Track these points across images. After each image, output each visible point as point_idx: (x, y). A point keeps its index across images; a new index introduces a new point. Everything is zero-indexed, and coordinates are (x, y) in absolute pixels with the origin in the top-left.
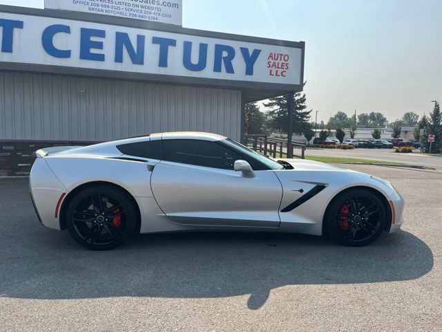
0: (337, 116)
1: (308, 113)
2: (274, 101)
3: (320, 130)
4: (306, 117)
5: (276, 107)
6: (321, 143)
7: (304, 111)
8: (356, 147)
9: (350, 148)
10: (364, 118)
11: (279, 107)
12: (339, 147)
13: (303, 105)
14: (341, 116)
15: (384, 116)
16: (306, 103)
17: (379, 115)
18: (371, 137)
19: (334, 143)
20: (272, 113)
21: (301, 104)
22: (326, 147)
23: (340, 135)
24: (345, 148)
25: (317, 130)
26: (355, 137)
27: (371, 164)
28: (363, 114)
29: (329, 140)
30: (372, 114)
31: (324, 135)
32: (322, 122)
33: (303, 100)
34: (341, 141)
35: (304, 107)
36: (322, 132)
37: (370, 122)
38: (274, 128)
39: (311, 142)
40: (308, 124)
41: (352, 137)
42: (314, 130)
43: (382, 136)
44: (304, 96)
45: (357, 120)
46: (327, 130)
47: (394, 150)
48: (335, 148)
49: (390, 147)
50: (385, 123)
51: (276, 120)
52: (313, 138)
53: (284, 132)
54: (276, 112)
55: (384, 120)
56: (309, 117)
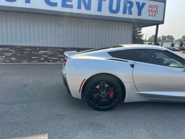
0: (152, 37)
1: (142, 35)
3: (148, 43)
4: (141, 37)
7: (140, 34)
13: (141, 31)
15: (174, 37)
17: (171, 36)
18: (170, 46)
21: (140, 31)
25: (146, 43)
28: (164, 36)
30: (168, 36)
32: (146, 39)
33: (140, 29)
35: (141, 32)
37: (167, 39)
40: (143, 40)
43: (175, 46)
45: (161, 39)
46: (151, 43)
47: (182, 52)
49: (179, 51)
50: (173, 40)
56: (143, 37)
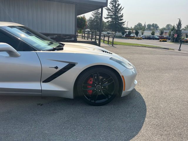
0: (138, 25)
1: (124, 22)
2: (109, 16)
3: (128, 31)
4: (123, 24)
5: (110, 19)
6: (128, 36)
7: (122, 21)
8: (144, 39)
9: (141, 39)
10: (149, 26)
11: (111, 19)
12: (136, 39)
13: (122, 18)
14: (140, 25)
15: (158, 25)
16: (123, 18)
17: (156, 25)
18: (151, 34)
19: (134, 37)
20: (108, 22)
21: (121, 18)
22: (130, 39)
23: (137, 33)
24: (138, 39)
25: (127, 31)
26: (144, 34)
27: (145, 47)
28: (149, 24)
29: (132, 35)
30: (153, 24)
31: (130, 33)
32: (131, 27)
33: (122, 16)
34: (137, 36)
35: (122, 20)
36: (129, 32)
37: (152, 28)
38: (108, 29)
39: (124, 36)
40: (124, 28)
41: (142, 34)
42: (126, 31)
43: (155, 34)
44: (123, 14)
45: (146, 27)
46: (131, 31)
47: (159, 41)
48: (134, 39)
49: (158, 39)
50: (158, 29)
51: (109, 25)
52: (125, 34)
53: (113, 31)
54: (109, 21)
55: (158, 27)
56: (124, 24)
